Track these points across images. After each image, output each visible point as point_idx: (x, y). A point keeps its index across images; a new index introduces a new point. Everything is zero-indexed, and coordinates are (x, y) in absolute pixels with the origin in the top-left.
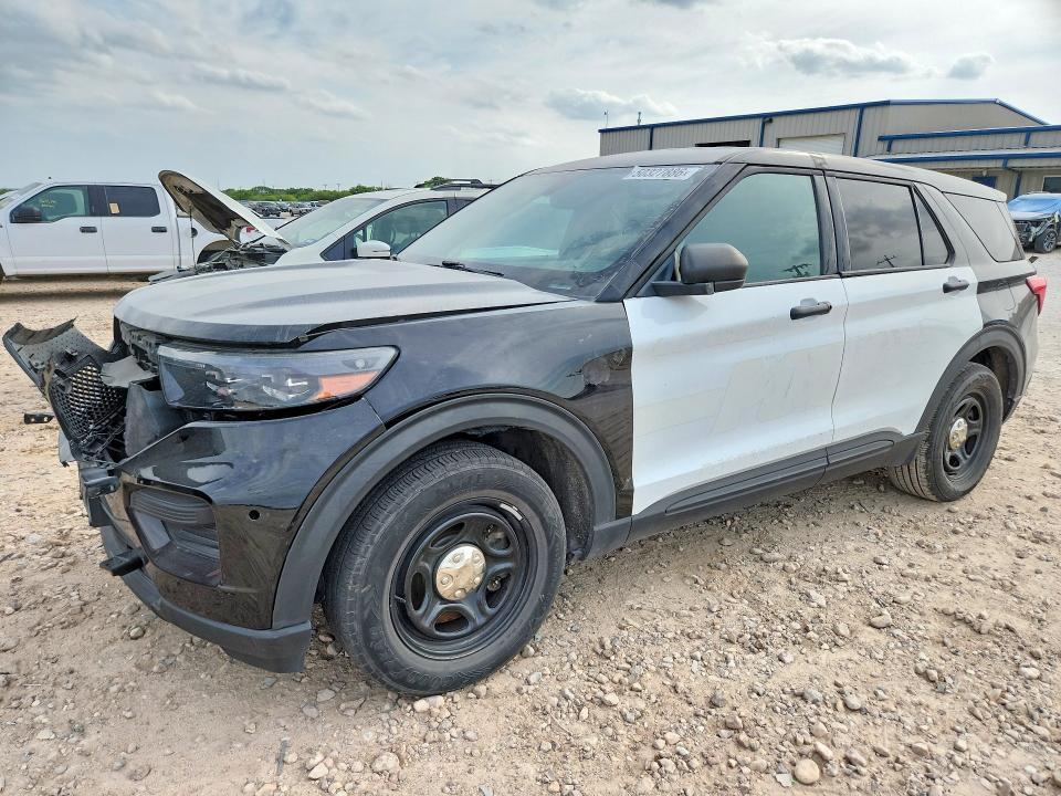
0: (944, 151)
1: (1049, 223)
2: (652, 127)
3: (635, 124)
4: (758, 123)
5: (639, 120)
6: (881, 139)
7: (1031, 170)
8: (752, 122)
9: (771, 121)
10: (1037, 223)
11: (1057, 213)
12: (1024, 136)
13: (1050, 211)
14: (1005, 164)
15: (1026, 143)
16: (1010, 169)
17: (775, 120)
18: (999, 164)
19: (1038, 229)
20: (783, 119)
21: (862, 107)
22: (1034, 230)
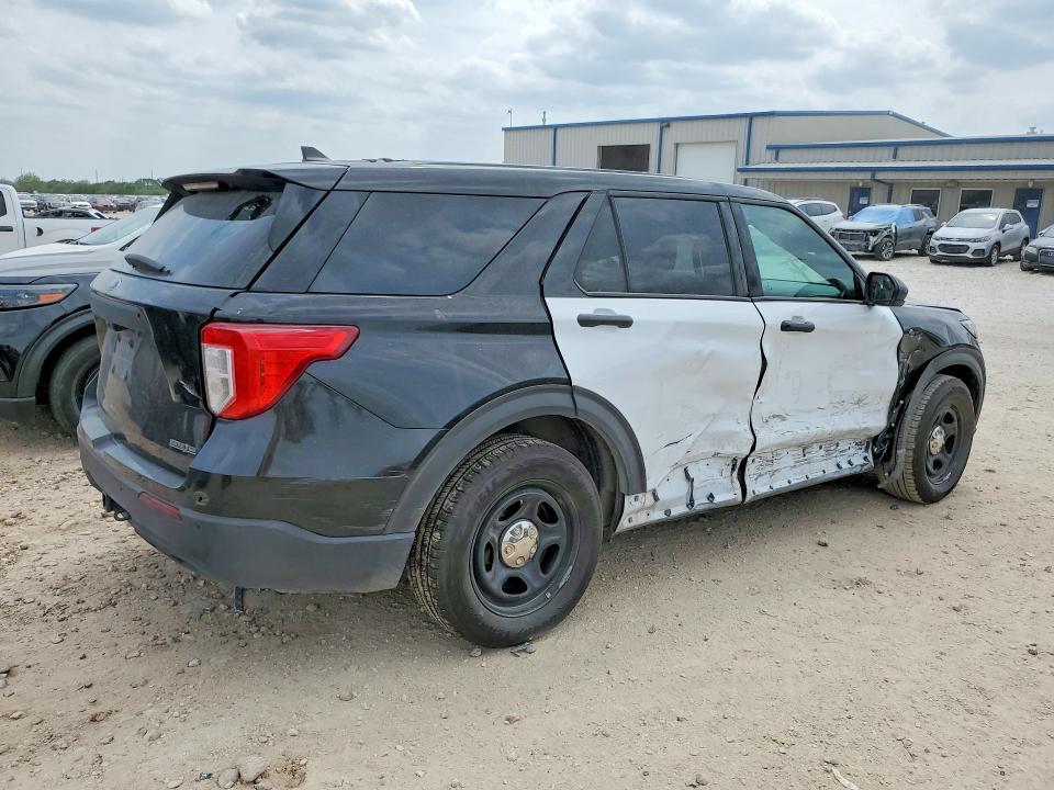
0: (812, 162)
1: (886, 233)
2: (555, 128)
3: (541, 124)
4: (657, 127)
5: (544, 120)
6: (769, 148)
7: (900, 183)
8: (651, 125)
9: (668, 126)
10: (875, 233)
11: (894, 224)
12: (892, 149)
13: (887, 222)
14: (873, 176)
15: (895, 157)
16: (879, 181)
17: (673, 125)
18: (868, 176)
19: (875, 239)
20: (680, 124)
21: (751, 117)
22: (873, 240)
